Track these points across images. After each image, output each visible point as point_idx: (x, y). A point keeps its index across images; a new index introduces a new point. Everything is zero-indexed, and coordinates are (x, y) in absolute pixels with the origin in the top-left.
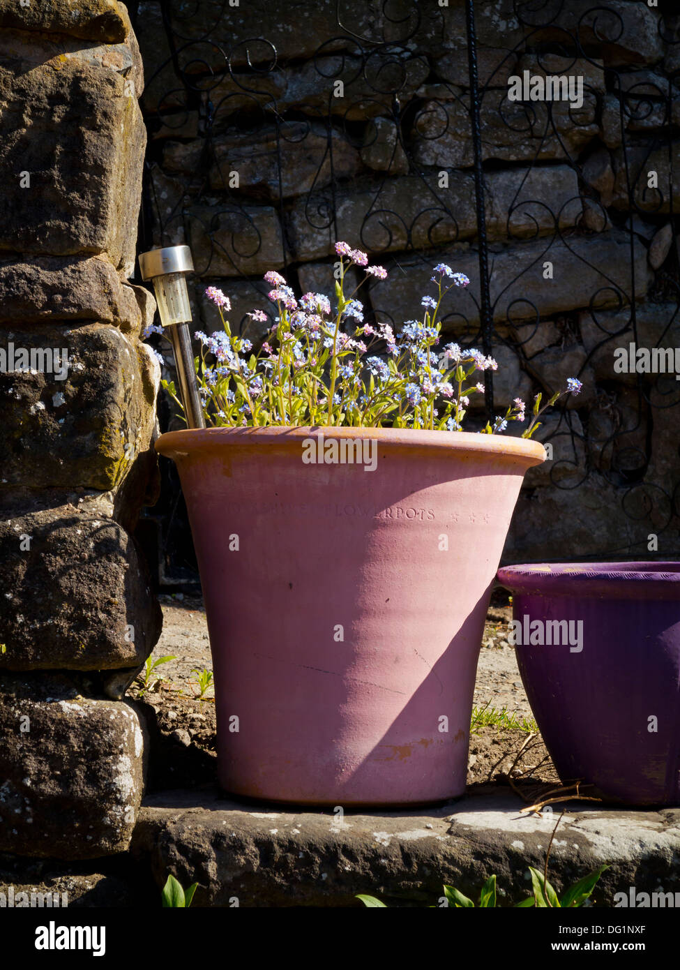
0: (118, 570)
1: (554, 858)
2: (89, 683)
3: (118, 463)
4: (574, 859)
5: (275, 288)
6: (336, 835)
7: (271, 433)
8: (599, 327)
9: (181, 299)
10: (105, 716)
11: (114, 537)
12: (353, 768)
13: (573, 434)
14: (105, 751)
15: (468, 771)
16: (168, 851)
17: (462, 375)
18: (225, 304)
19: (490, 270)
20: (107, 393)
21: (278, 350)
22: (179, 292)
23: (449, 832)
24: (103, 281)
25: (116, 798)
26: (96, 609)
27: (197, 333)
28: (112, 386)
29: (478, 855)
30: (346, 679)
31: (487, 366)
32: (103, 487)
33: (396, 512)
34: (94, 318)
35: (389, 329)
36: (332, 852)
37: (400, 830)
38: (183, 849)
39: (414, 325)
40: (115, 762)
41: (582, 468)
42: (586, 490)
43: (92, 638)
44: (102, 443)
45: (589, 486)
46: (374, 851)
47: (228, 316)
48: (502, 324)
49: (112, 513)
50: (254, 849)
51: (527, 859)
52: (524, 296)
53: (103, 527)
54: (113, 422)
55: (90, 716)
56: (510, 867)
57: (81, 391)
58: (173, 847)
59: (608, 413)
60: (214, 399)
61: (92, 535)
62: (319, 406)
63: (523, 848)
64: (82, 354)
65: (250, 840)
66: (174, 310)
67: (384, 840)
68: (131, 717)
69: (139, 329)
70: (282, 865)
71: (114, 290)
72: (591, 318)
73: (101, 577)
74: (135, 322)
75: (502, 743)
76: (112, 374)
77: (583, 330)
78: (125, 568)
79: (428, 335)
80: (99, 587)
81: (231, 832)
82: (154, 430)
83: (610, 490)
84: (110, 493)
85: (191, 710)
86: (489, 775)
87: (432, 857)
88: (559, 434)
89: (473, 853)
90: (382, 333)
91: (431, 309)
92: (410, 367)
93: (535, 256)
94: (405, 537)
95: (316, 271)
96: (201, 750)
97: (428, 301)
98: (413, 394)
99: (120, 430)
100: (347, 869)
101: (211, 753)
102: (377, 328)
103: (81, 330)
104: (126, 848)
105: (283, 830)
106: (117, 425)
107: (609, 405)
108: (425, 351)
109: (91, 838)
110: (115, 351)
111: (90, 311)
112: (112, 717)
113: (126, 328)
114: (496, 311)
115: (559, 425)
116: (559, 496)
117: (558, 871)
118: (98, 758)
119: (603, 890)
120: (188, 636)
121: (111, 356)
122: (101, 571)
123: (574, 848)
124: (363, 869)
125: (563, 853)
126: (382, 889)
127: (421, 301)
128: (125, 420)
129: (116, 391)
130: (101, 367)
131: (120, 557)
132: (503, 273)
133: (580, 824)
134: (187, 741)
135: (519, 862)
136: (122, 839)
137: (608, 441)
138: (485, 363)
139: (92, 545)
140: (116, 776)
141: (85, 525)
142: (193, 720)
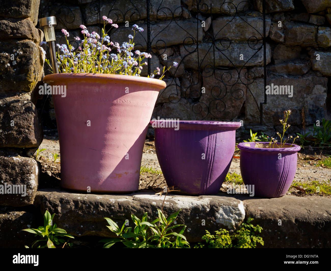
0: (32, 117)
1: (165, 207)
2: (22, 152)
3: (32, 83)
4: (171, 208)
5: (83, 30)
6: (98, 199)
7: (81, 75)
8: (187, 50)
9: (52, 33)
10: (27, 162)
11: (31, 106)
12: (103, 180)
13: (177, 85)
14: (27, 173)
15: (139, 186)
16: (46, 203)
17: (140, 59)
18: (67, 35)
19: (150, 30)
20: (29, 61)
21: (83, 49)
22: (52, 31)
23: (133, 199)
24: (29, 26)
25: (30, 187)
26: (25, 128)
27: (57, 44)
28: (31, 59)
29: (142, 206)
30: (102, 152)
31: (148, 57)
32: (27, 91)
33: (119, 101)
34: (26, 38)
35: (118, 44)
36: (97, 205)
37: (118, 198)
38: (50, 203)
39: (126, 44)
40: (30, 176)
41: (179, 97)
42: (180, 104)
43: (23, 137)
44: (28, 77)
45: (181, 103)
46: (110, 204)
47: (68, 38)
48: (154, 48)
49: (30, 99)
50: (73, 203)
51: (157, 207)
52: (162, 39)
53: (27, 103)
54: (31, 70)
55: (22, 161)
56: (152, 210)
57: (22, 60)
58: (48, 202)
59: (188, 79)
60: (62, 65)
61: (24, 105)
62: (95, 68)
63: (156, 204)
64: (22, 49)
65: (71, 200)
66: (50, 37)
67: (113, 201)
68: (35, 162)
69: (39, 42)
70: (81, 208)
71: (32, 29)
72: (183, 47)
73: (26, 118)
74: (38, 40)
75: (150, 178)
76: (31, 55)
77: (181, 51)
78: (34, 116)
79: (130, 47)
80: (26, 121)
81: (66, 198)
82: (43, 74)
83: (188, 104)
84: (29, 93)
85: (52, 165)
86: (146, 187)
87: (128, 207)
88: (172, 85)
89: (140, 205)
90: (116, 45)
91: (131, 39)
92: (124, 56)
93: (166, 26)
94: (121, 109)
95: (93, 29)
96: (55, 177)
97: (130, 36)
98: (125, 64)
99: (33, 73)
100: (101, 209)
101: (58, 178)
102: (114, 43)
103: (22, 41)
104: (32, 203)
105: (82, 198)
106: (32, 71)
107: (189, 76)
108: (129, 52)
109: (22, 200)
110: (32, 48)
111: (25, 35)
112: (29, 162)
113: (35, 41)
114: (152, 44)
115: (172, 82)
116: (172, 106)
117: (166, 211)
118: (24, 175)
119: (180, 217)
120: (48, 147)
121: (31, 50)
122: (26, 117)
123: (171, 204)
124: (106, 210)
125: (168, 206)
126: (112, 216)
127: (128, 36)
128: (35, 70)
129: (33, 61)
130: (28, 53)
131: (32, 113)
132: (155, 31)
133: (173, 198)
134: (50, 175)
135: (154, 208)
136: (31, 200)
137: (188, 88)
138: (148, 55)
139: (24, 108)
140: (30, 180)
141: (22, 102)
142: (52, 168)
